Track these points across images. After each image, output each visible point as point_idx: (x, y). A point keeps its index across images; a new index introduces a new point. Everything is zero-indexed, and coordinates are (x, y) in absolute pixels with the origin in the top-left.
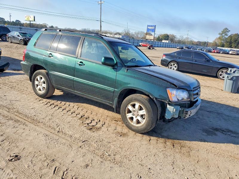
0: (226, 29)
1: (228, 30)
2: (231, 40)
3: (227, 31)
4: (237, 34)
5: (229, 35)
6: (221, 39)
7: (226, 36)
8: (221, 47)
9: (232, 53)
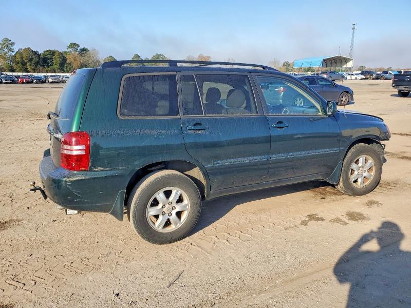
0: (7, 40)
1: (10, 42)
2: (22, 59)
3: (10, 44)
4: (29, 48)
5: (16, 50)
6: (4, 58)
7: (11, 53)
8: (10, 71)
9: (54, 80)
